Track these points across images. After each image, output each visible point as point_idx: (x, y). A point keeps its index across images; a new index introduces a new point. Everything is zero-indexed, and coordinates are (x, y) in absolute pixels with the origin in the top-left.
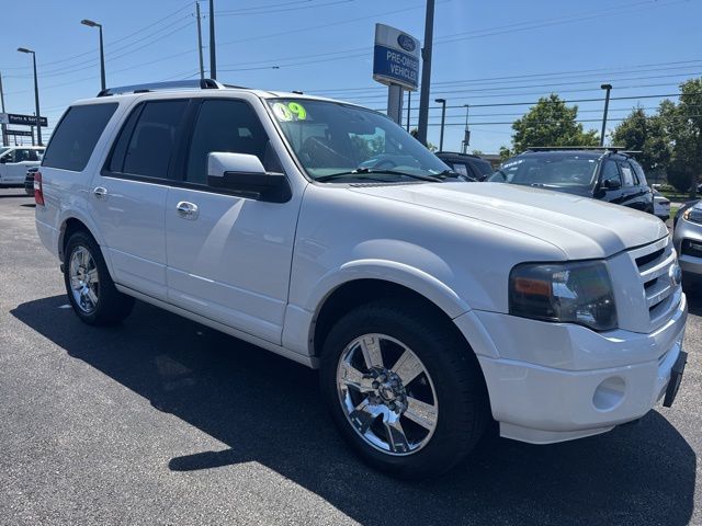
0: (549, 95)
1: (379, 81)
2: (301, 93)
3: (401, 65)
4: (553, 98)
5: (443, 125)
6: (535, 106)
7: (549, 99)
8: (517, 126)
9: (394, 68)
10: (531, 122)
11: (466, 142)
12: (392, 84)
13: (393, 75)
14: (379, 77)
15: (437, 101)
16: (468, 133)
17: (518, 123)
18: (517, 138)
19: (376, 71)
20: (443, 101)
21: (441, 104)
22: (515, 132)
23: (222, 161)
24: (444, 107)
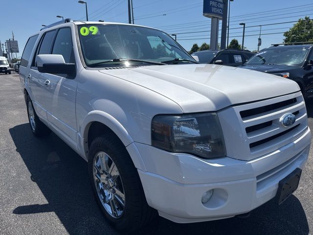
0: (305, 17)
1: (206, 16)
2: (103, 21)
3: (217, 7)
4: (307, 18)
5: (244, 36)
6: (296, 23)
7: (304, 19)
8: (286, 34)
9: (214, 10)
10: (294, 32)
11: (260, 44)
12: (213, 17)
13: (214, 13)
14: (206, 14)
15: (240, 24)
16: (260, 39)
17: (287, 33)
18: (286, 41)
19: (204, 12)
20: (244, 24)
21: (243, 25)
22: (285, 38)
23: (42, 59)
24: (244, 27)
